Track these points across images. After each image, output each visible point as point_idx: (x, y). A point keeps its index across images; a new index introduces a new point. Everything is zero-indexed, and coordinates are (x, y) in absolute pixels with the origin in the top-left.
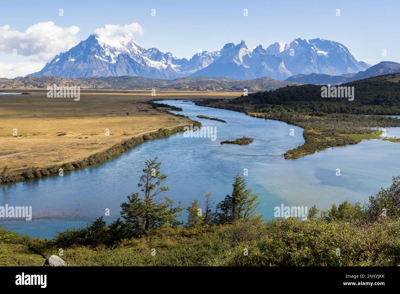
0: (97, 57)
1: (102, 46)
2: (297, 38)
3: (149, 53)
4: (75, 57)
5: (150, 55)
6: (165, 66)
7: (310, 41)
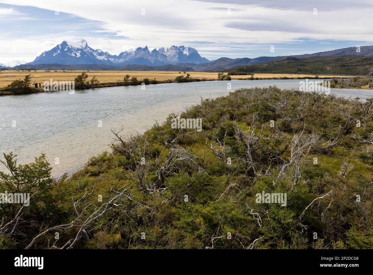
0: (68, 53)
1: (70, 47)
2: (173, 45)
3: (97, 52)
4: (55, 54)
5: (97, 53)
6: (106, 59)
7: (179, 47)
